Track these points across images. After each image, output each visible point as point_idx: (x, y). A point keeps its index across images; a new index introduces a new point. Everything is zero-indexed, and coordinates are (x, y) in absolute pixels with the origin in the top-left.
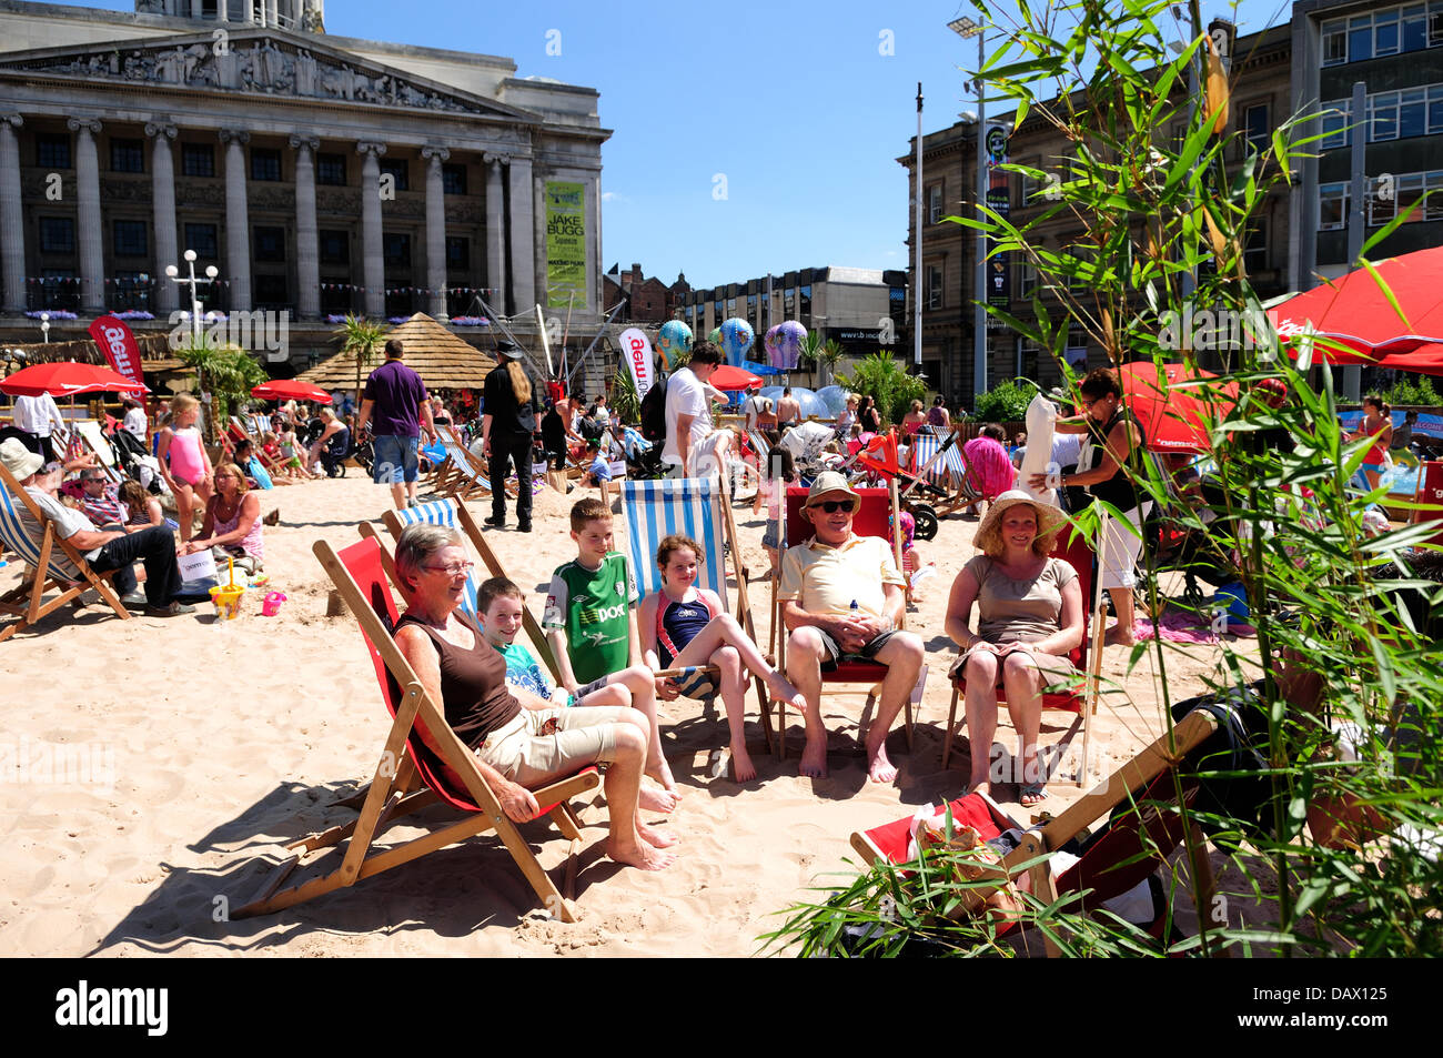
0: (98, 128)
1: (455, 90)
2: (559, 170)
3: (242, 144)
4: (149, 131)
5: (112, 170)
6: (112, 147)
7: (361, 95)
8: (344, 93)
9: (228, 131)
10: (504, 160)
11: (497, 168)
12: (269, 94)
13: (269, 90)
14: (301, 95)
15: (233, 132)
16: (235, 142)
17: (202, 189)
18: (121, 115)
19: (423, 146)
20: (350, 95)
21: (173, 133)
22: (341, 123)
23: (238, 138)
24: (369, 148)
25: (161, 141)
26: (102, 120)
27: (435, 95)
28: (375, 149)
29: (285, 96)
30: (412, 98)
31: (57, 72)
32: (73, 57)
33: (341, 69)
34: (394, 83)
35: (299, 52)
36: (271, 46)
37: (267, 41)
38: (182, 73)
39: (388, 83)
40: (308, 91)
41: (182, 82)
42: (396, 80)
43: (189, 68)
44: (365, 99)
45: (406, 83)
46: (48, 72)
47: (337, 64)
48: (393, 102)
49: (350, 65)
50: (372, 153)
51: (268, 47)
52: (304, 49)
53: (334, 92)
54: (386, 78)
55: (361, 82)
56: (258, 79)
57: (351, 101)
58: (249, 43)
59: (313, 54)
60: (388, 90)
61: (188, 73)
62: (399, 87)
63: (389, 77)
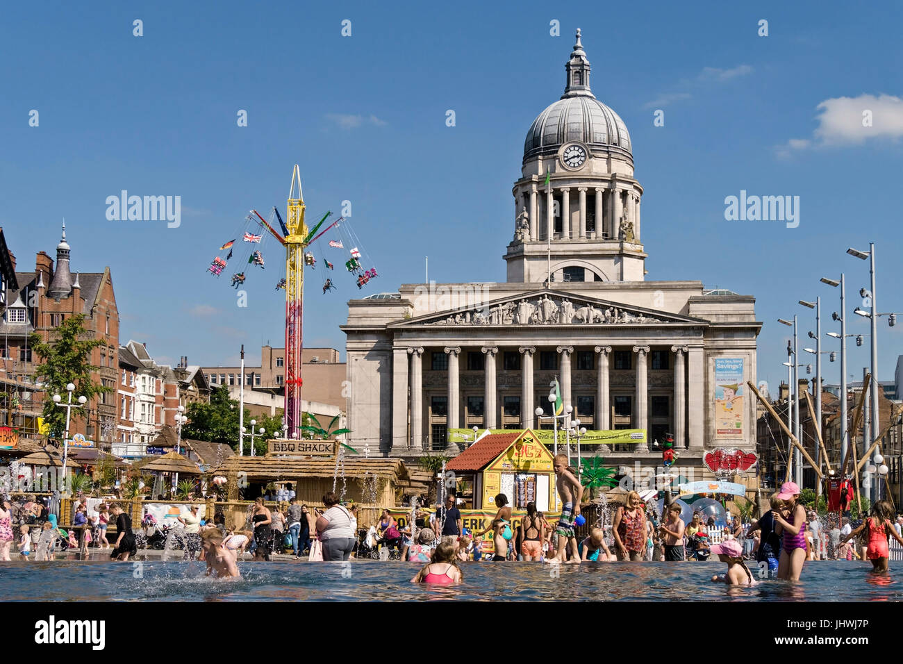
0: (459, 351)
1: (653, 311)
2: (724, 351)
3: (531, 353)
4: (484, 351)
5: (468, 369)
6: (469, 357)
7: (597, 321)
8: (587, 320)
9: (524, 347)
10: (685, 349)
11: (680, 355)
12: (546, 325)
13: (546, 323)
14: (564, 324)
15: (527, 348)
16: (527, 352)
17: (513, 377)
18: (470, 344)
19: (634, 346)
20: (591, 321)
21: (496, 350)
23: (529, 350)
24: (602, 350)
25: (490, 355)
26: (461, 347)
27: (641, 315)
28: (605, 350)
29: (554, 325)
30: (627, 318)
31: (441, 324)
32: (449, 316)
33: (587, 306)
34: (616, 311)
35: (563, 299)
36: (548, 298)
37: (546, 296)
38: (500, 319)
39: (613, 310)
40: (567, 321)
41: (501, 323)
42: (618, 309)
43: (505, 314)
44: (600, 321)
45: (624, 310)
46: (436, 325)
47: (584, 304)
48: (615, 322)
49: (591, 304)
50: (603, 352)
51: (546, 299)
52: (566, 298)
53: (582, 320)
54: (612, 308)
55: (598, 312)
56: (541, 318)
57: (591, 324)
58: (537, 298)
59: (570, 300)
60: (613, 315)
61: (504, 318)
62: (619, 312)
63: (614, 307)
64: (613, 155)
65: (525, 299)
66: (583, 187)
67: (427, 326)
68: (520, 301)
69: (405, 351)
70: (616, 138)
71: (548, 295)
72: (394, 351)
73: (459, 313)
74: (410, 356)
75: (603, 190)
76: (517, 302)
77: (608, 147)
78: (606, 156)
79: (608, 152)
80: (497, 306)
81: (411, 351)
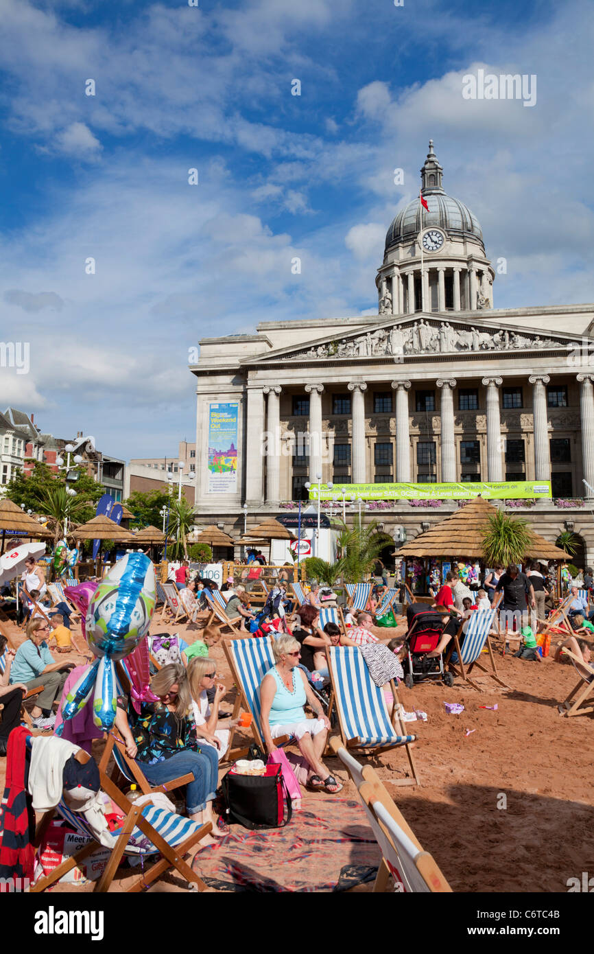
0: (321, 389)
1: (553, 332)
3: (406, 389)
4: (350, 387)
5: (333, 414)
6: (333, 400)
7: (484, 347)
8: (472, 346)
9: (397, 381)
11: (588, 385)
12: (423, 354)
13: (423, 352)
14: (444, 352)
15: (401, 383)
16: (401, 388)
17: (385, 421)
18: (335, 380)
19: (530, 375)
20: (477, 348)
21: (364, 387)
22: (470, 368)
24: (490, 382)
25: (357, 393)
26: (323, 384)
27: (539, 338)
28: (494, 381)
29: (432, 354)
30: (521, 342)
31: (300, 359)
32: (309, 349)
33: (471, 331)
34: (507, 335)
35: (442, 324)
36: (425, 323)
37: (422, 321)
38: (369, 349)
39: (503, 335)
40: (449, 349)
41: (370, 354)
42: (509, 332)
43: (374, 345)
44: (487, 348)
45: (516, 333)
46: (295, 359)
47: (468, 328)
48: (507, 347)
49: (476, 328)
50: (493, 384)
51: (422, 325)
52: (445, 322)
53: (466, 347)
54: (502, 332)
55: (485, 337)
56: (416, 346)
57: (477, 351)
58: (411, 324)
59: (451, 324)
60: (503, 340)
61: (373, 349)
62: (511, 337)
63: (504, 331)
64: (468, 239)
65: (398, 325)
66: (441, 267)
67: (284, 361)
68: (391, 328)
69: (261, 391)
70: (469, 226)
71: (425, 320)
72: (249, 391)
73: (321, 345)
74: (266, 396)
75: (461, 270)
76: (388, 329)
77: (463, 233)
78: (462, 240)
79: (463, 237)
80: (365, 334)
81: (267, 390)
